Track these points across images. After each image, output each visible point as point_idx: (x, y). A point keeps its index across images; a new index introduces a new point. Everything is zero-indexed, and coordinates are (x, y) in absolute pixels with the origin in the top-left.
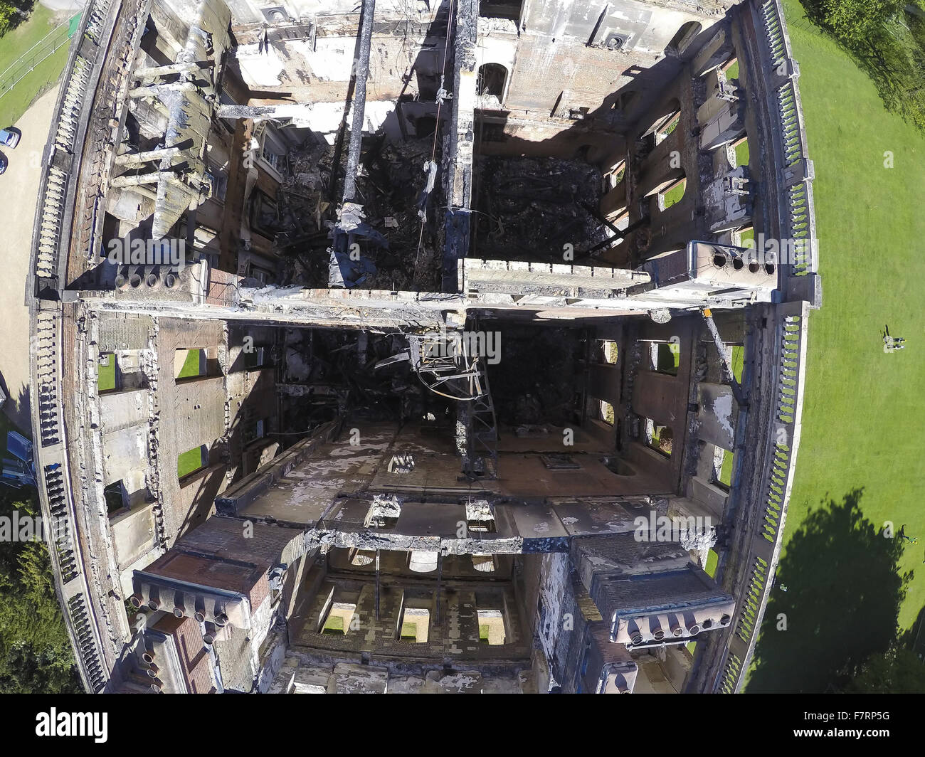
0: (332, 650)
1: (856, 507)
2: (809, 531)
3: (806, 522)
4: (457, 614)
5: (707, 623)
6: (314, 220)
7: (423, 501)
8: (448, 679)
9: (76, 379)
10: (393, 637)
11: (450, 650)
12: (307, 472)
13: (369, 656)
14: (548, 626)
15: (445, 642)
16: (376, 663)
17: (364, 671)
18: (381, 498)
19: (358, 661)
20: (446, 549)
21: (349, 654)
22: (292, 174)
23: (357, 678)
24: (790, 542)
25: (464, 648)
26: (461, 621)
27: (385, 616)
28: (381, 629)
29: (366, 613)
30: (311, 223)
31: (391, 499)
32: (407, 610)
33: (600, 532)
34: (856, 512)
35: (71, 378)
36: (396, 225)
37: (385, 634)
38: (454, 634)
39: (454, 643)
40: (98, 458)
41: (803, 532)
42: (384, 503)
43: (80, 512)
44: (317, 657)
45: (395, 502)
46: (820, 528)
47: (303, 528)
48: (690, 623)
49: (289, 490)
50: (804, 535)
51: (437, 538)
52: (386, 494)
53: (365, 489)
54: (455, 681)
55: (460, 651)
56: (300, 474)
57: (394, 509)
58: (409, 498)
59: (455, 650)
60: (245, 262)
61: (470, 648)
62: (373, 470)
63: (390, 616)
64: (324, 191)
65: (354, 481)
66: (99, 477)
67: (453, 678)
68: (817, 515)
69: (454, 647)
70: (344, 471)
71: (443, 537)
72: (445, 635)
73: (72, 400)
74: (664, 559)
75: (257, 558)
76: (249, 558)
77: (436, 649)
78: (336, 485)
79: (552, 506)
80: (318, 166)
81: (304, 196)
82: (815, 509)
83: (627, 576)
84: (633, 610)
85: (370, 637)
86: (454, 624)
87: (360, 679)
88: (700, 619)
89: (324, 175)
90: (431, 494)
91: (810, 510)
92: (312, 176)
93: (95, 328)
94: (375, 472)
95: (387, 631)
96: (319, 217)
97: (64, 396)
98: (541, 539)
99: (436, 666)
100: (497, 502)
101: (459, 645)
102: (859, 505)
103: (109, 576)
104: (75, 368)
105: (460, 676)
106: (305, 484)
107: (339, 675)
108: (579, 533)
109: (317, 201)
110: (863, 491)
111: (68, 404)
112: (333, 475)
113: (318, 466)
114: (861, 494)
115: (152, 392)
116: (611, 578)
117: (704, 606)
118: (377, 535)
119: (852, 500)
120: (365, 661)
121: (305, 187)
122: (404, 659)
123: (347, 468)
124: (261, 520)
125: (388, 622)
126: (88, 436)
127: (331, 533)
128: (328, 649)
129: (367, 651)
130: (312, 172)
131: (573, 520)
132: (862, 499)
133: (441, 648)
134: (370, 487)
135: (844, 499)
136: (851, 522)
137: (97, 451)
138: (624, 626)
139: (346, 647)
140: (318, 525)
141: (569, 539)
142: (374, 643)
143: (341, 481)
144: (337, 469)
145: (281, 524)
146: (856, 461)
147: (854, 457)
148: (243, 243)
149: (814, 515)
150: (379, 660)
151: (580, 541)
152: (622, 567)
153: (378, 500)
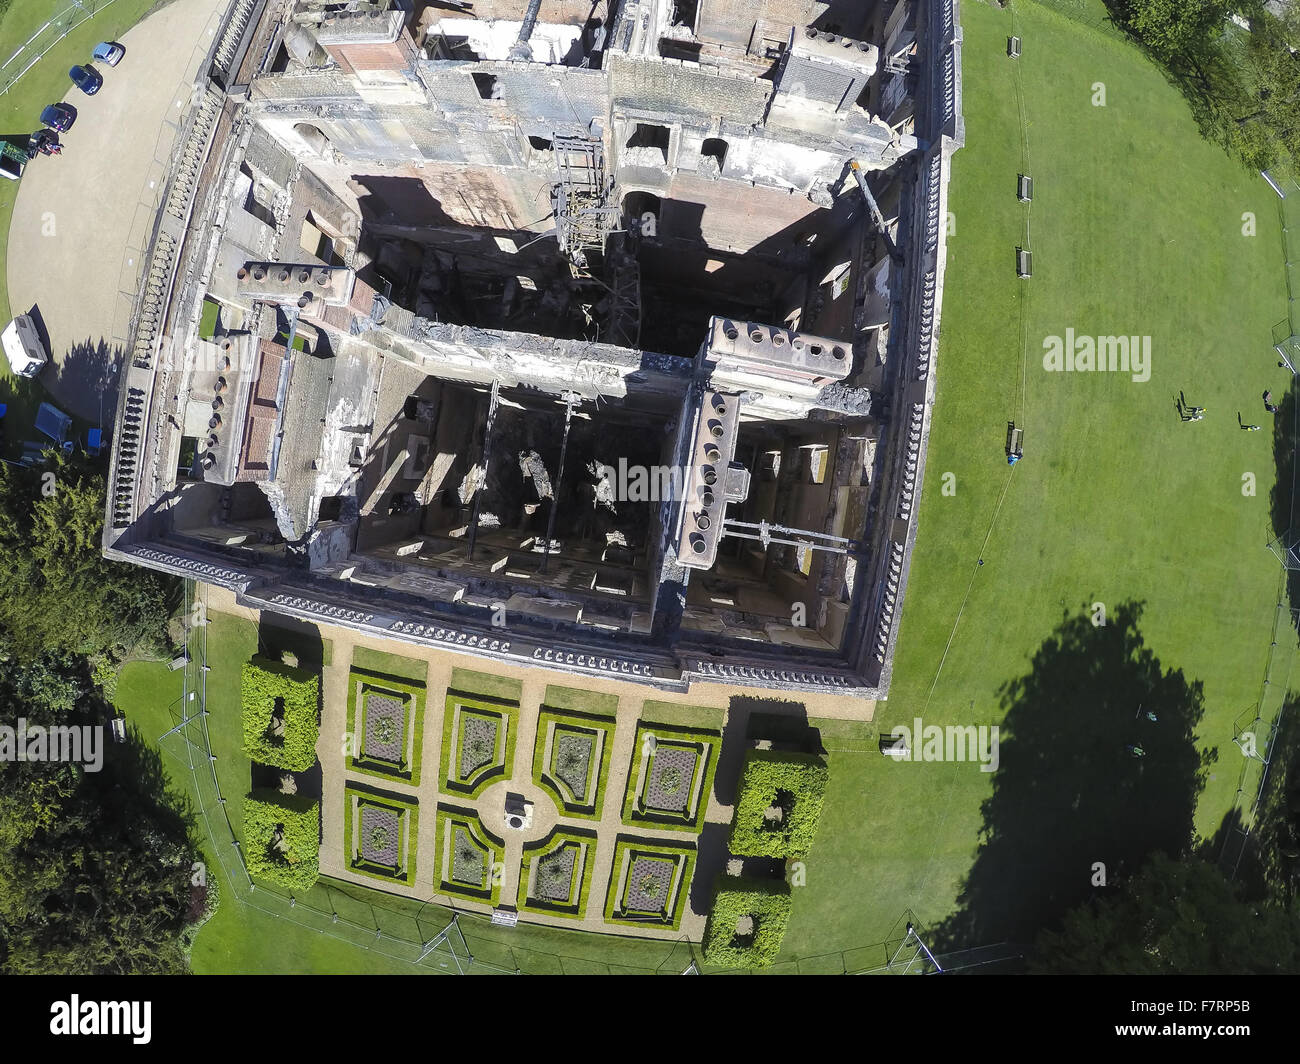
1: (1134, 627)
2: (1066, 644)
3: (1060, 630)
9: (216, 173)
24: (1038, 653)
34: (1134, 634)
35: (213, 168)
40: (210, 260)
41: (1056, 644)
43: (175, 304)
46: (1081, 646)
50: (1059, 648)
66: (204, 280)
68: (1077, 624)
73: (207, 189)
82: (1075, 613)
91: (1066, 613)
93: (247, 136)
97: (201, 180)
102: (1139, 625)
103: (176, 398)
104: (219, 162)
110: (1144, 607)
111: (202, 189)
114: (1142, 611)
115: (277, 235)
119: (1128, 614)
126: (209, 233)
132: (1143, 617)
135: (1115, 610)
136: (1126, 647)
137: (211, 252)
146: (1135, 562)
147: (1131, 555)
149: (1073, 622)
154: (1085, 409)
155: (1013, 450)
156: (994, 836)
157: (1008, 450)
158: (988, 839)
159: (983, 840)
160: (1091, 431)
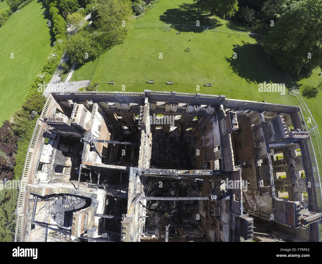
0: (292, 194)
1: (230, 59)
2: (237, 72)
3: (236, 73)
4: (276, 166)
5: (284, 121)
6: (171, 217)
7: (259, 176)
8: (293, 165)
10: (286, 180)
11: (287, 166)
12: (254, 205)
13: (292, 185)
14: (280, 145)
15: (285, 167)
16: (293, 182)
17: (296, 185)
18: (260, 185)
19: (294, 187)
20: (272, 169)
21: (292, 189)
22: (155, 226)
23: (298, 186)
24: (241, 77)
25: (285, 163)
26: (278, 164)
27: (281, 183)
28: (284, 183)
29: (280, 188)
30: (172, 218)
31: (260, 183)
32: (277, 178)
33: (264, 138)
34: (231, 59)
36: (173, 191)
37: (285, 182)
38: (282, 165)
39: (284, 165)
41: (238, 74)
42: (261, 185)
44: (295, 197)
45: (260, 182)
46: (236, 69)
47: (273, 200)
48: (284, 124)
49: (262, 208)
50: (239, 73)
51: (270, 171)
52: (258, 184)
53: (258, 190)
54: (294, 164)
55: (286, 163)
56: (255, 207)
57: (262, 182)
58: (258, 179)
59: (286, 165)
60: (191, 236)
61: (285, 161)
62: (249, 190)
63: (280, 182)
64: (161, 215)
65: (255, 193)
67: (293, 164)
68: (234, 70)
69: (285, 165)
70: (251, 197)
71: (270, 170)
72: (283, 168)
74: (270, 126)
75: (284, 205)
76: (285, 207)
77: (287, 169)
78: (257, 197)
79: (257, 147)
80: (153, 217)
81: (163, 221)
82: (232, 71)
83: (275, 134)
84: (283, 134)
85: (287, 185)
86: (279, 166)
87: (298, 185)
88: (283, 122)
89: (156, 215)
90: (257, 174)
91: (233, 72)
92: (156, 219)
94: (250, 189)
95: (284, 182)
96: (170, 216)
98: (267, 150)
99: (291, 168)
100: (257, 159)
101: (285, 164)
102: (229, 58)
105: (292, 163)
106: (259, 204)
107: (298, 190)
108: (265, 142)
109: (165, 217)
110: (226, 57)
112: (254, 198)
113: (250, 204)
114: (227, 58)
116: (276, 137)
117: (281, 122)
118: (272, 183)
119: (228, 60)
120: (293, 185)
121: (160, 221)
122: (291, 176)
123: (250, 196)
124: (273, 209)
125: (282, 182)
127: (273, 193)
128: (292, 195)
129: (291, 185)
130: (155, 219)
131: (261, 143)
132: (227, 57)
133: (286, 168)
134: (257, 188)
135: (228, 63)
136: (233, 60)
138: (286, 136)
139: (291, 191)
140: (272, 196)
141: (266, 144)
142: (288, 184)
143: (256, 196)
144: (251, 199)
145: (273, 205)
146: (219, 60)
147: (218, 61)
148: (187, 237)
149: (233, 71)
150: (292, 182)
151: (267, 142)
152: (273, 135)
153: (260, 186)
154: (196, 71)
155: (210, 85)
156: (271, 81)
157: (209, 86)
158: (271, 82)
159: (272, 83)
160: (199, 69)
